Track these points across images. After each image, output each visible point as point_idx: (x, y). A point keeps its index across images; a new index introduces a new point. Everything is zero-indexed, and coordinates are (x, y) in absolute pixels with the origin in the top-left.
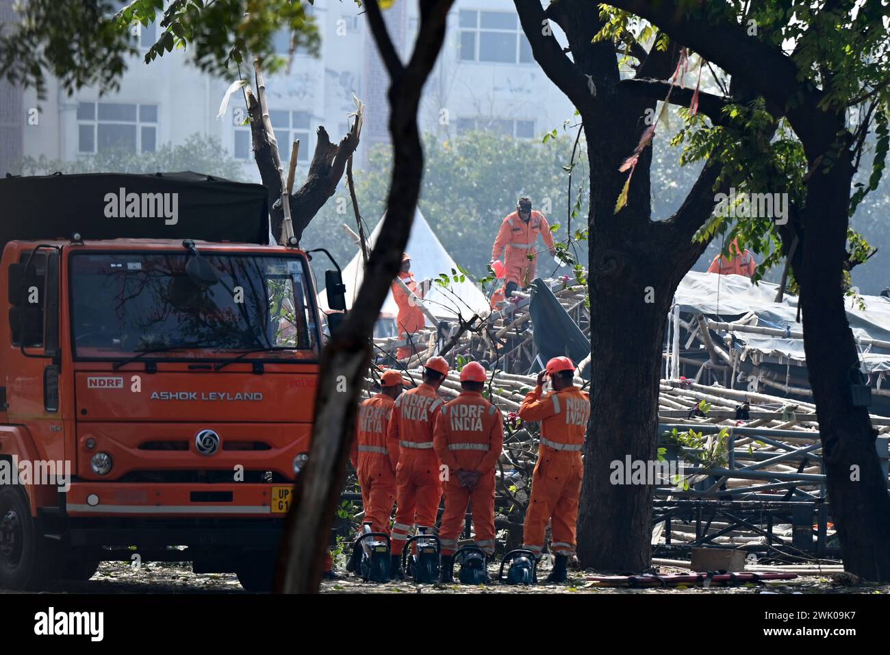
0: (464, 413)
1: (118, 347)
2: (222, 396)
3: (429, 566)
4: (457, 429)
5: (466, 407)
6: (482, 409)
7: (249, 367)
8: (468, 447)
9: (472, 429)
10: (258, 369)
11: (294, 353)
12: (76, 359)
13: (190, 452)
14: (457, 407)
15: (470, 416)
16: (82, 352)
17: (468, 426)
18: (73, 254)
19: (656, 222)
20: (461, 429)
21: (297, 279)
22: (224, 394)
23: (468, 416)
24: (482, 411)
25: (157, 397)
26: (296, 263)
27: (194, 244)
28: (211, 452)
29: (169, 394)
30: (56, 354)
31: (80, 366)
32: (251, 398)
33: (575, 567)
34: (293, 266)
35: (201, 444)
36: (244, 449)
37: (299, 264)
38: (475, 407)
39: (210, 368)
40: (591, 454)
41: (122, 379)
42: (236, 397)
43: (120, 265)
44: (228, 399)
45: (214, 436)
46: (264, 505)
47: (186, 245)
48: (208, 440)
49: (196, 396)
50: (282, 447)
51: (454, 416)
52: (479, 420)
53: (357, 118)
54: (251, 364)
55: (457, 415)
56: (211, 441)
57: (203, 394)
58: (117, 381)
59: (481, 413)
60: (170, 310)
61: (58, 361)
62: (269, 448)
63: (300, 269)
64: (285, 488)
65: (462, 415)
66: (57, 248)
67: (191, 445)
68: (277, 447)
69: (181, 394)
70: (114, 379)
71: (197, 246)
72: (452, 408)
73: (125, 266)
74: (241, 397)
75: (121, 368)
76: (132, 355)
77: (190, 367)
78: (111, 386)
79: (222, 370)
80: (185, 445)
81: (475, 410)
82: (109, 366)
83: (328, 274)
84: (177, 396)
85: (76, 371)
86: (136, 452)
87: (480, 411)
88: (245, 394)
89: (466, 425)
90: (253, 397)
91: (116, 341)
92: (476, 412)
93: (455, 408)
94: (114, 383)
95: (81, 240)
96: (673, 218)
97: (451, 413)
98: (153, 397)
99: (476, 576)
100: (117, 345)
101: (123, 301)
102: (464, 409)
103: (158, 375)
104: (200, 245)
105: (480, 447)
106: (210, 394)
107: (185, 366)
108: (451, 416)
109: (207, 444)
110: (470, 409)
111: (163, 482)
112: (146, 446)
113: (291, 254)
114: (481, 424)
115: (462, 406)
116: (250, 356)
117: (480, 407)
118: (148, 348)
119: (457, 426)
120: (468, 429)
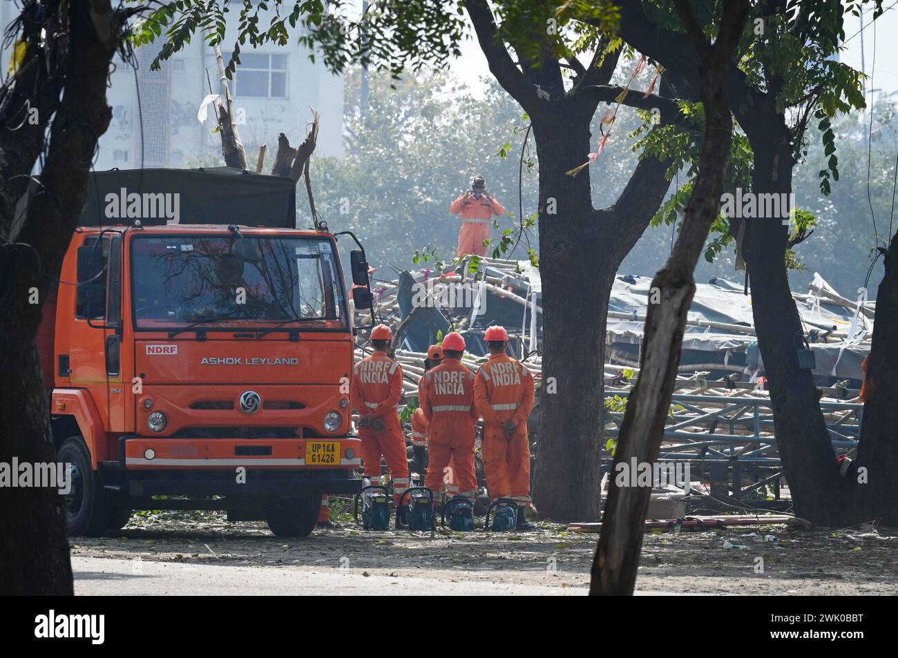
0: (446, 379)
1: (172, 319)
2: (263, 361)
3: (424, 515)
4: (440, 393)
5: (448, 373)
6: (463, 375)
7: (286, 335)
8: (451, 408)
9: (455, 393)
10: (294, 336)
11: (325, 323)
12: (136, 329)
13: (234, 410)
14: (440, 373)
15: (452, 381)
16: (142, 323)
17: (450, 390)
18: (133, 238)
19: (598, 211)
20: (445, 393)
21: (327, 258)
22: (265, 359)
23: (450, 381)
24: (463, 377)
25: (207, 362)
26: (326, 244)
27: (238, 228)
28: (254, 410)
29: (217, 360)
30: (119, 325)
31: (139, 335)
32: (289, 363)
33: (535, 517)
34: (324, 247)
35: (244, 403)
36: (282, 408)
37: (328, 245)
38: (456, 373)
39: (252, 336)
40: (545, 415)
41: (176, 346)
42: (276, 362)
43: (175, 247)
44: (268, 363)
45: (256, 396)
46: (299, 458)
47: (232, 229)
48: (251, 400)
49: (240, 361)
50: (314, 407)
51: (438, 382)
52: (461, 385)
53: (314, 126)
54: (288, 333)
55: (440, 381)
56: (253, 401)
57: (247, 360)
58: (171, 348)
59: (462, 379)
60: (206, 286)
61: (120, 331)
62: (304, 407)
63: (329, 249)
64: (317, 443)
65: (445, 381)
66: (120, 232)
67: (236, 404)
68: (311, 407)
69: (227, 359)
70: (169, 346)
71: (241, 230)
72: (436, 375)
73: (179, 247)
74: (279, 362)
75: (175, 337)
76: (185, 325)
77: (235, 336)
78: (166, 353)
79: (262, 338)
80: (230, 405)
81: (457, 375)
82: (165, 335)
83: (353, 254)
84: (224, 361)
85: (135, 340)
86: (188, 411)
87: (461, 377)
88: (284, 359)
89: (448, 390)
90: (290, 361)
91: (171, 313)
92: (458, 378)
93: (438, 373)
94: (170, 350)
95: (140, 226)
96: (613, 207)
97: (435, 379)
98: (203, 362)
99: (466, 523)
100: (172, 316)
101: (170, 278)
102: (446, 375)
103: (207, 342)
104: (243, 229)
105: (461, 408)
106: (253, 359)
107: (231, 335)
108: (435, 381)
109: (250, 404)
110: (452, 375)
111: (211, 438)
112: (197, 405)
113: (322, 236)
114: (462, 389)
115: (445, 372)
116: (286, 326)
117: (461, 373)
118: (199, 319)
119: (441, 390)
120: (451, 393)
